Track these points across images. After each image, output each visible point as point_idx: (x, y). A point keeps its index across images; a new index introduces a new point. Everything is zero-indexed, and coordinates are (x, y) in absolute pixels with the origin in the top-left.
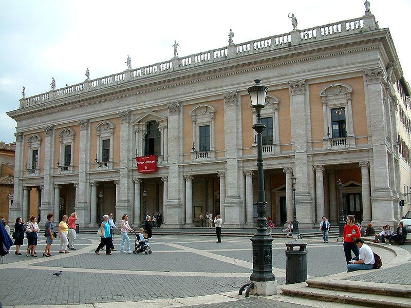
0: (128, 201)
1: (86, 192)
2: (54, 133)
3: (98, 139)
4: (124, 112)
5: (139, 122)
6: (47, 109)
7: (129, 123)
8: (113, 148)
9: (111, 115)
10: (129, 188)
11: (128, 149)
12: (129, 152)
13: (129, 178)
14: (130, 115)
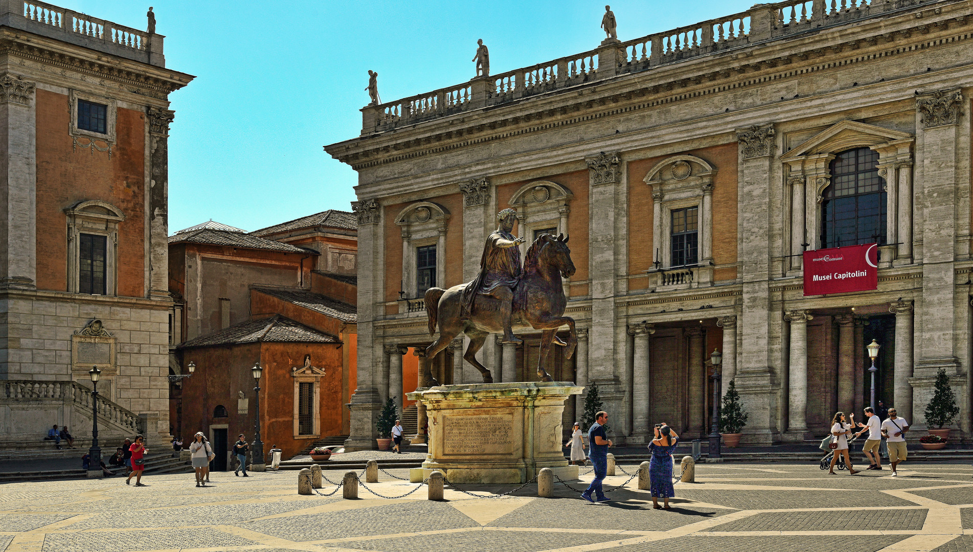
0: (771, 370)
1: (615, 351)
2: (493, 195)
3: (657, 207)
4: (755, 128)
5: (806, 154)
6: (470, 131)
7: (772, 157)
8: (712, 228)
9: (704, 138)
10: (771, 339)
11: (771, 229)
12: (771, 237)
13: (771, 309)
14: (774, 136)
